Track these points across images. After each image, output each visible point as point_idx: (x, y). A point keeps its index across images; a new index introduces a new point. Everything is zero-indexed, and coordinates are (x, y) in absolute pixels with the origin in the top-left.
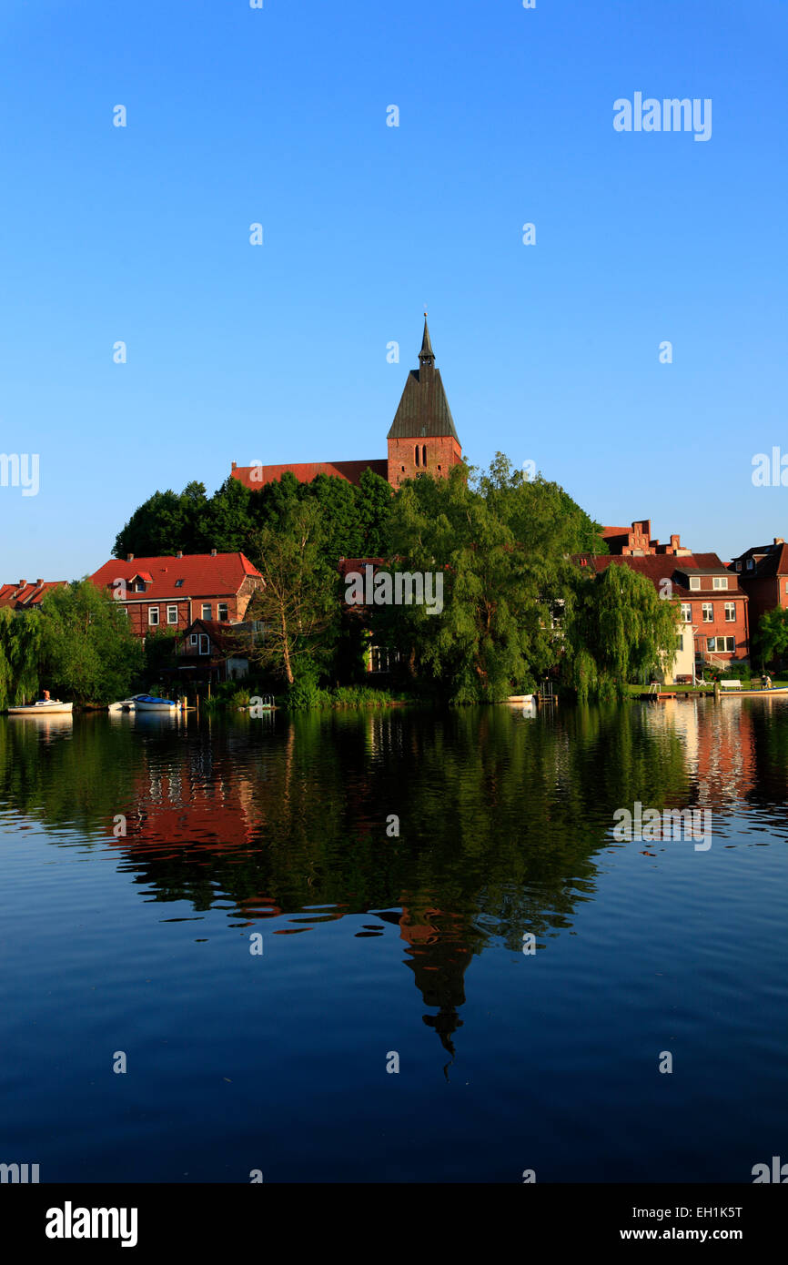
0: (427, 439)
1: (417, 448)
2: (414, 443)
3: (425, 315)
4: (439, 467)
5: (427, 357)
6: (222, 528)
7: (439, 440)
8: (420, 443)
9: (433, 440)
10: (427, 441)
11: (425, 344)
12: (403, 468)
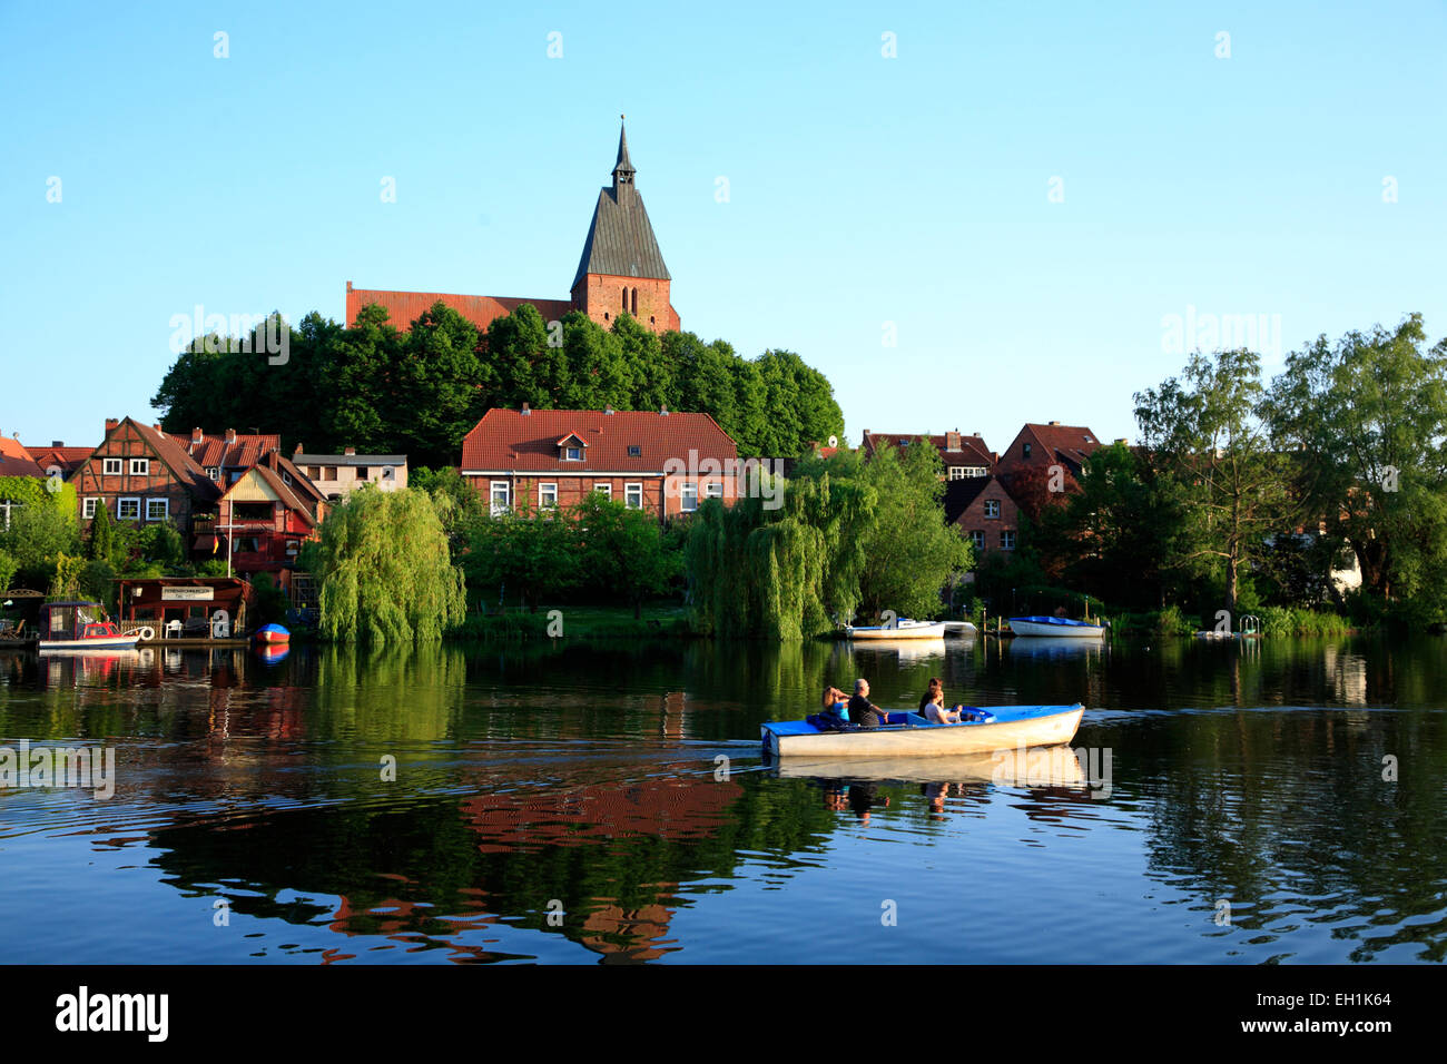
0: (638, 281)
1: (625, 291)
2: (623, 283)
3: (622, 117)
4: (652, 319)
5: (623, 173)
6: (448, 375)
7: (653, 283)
8: (630, 284)
9: (646, 282)
10: (639, 284)
11: (621, 156)
12: (607, 315)
